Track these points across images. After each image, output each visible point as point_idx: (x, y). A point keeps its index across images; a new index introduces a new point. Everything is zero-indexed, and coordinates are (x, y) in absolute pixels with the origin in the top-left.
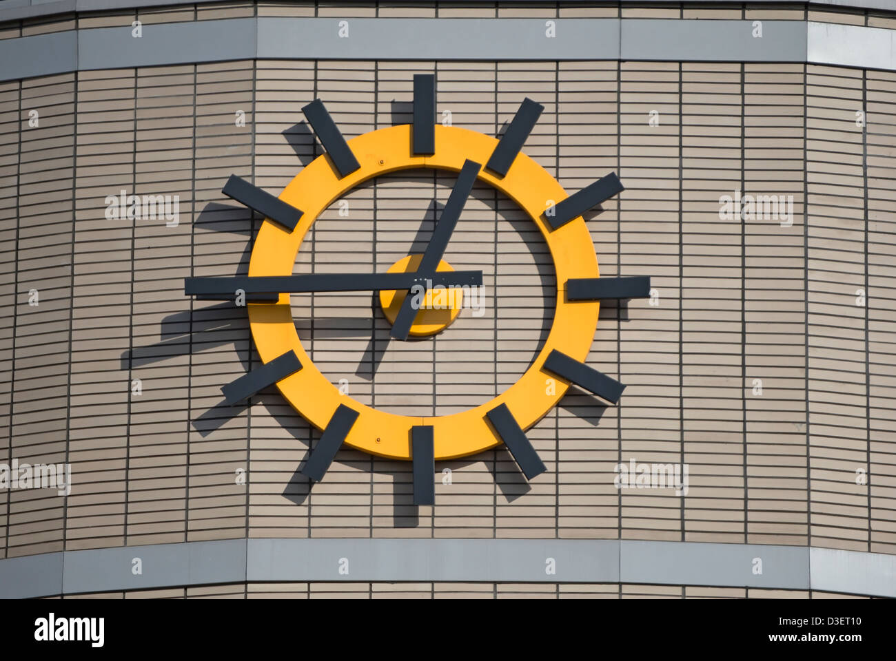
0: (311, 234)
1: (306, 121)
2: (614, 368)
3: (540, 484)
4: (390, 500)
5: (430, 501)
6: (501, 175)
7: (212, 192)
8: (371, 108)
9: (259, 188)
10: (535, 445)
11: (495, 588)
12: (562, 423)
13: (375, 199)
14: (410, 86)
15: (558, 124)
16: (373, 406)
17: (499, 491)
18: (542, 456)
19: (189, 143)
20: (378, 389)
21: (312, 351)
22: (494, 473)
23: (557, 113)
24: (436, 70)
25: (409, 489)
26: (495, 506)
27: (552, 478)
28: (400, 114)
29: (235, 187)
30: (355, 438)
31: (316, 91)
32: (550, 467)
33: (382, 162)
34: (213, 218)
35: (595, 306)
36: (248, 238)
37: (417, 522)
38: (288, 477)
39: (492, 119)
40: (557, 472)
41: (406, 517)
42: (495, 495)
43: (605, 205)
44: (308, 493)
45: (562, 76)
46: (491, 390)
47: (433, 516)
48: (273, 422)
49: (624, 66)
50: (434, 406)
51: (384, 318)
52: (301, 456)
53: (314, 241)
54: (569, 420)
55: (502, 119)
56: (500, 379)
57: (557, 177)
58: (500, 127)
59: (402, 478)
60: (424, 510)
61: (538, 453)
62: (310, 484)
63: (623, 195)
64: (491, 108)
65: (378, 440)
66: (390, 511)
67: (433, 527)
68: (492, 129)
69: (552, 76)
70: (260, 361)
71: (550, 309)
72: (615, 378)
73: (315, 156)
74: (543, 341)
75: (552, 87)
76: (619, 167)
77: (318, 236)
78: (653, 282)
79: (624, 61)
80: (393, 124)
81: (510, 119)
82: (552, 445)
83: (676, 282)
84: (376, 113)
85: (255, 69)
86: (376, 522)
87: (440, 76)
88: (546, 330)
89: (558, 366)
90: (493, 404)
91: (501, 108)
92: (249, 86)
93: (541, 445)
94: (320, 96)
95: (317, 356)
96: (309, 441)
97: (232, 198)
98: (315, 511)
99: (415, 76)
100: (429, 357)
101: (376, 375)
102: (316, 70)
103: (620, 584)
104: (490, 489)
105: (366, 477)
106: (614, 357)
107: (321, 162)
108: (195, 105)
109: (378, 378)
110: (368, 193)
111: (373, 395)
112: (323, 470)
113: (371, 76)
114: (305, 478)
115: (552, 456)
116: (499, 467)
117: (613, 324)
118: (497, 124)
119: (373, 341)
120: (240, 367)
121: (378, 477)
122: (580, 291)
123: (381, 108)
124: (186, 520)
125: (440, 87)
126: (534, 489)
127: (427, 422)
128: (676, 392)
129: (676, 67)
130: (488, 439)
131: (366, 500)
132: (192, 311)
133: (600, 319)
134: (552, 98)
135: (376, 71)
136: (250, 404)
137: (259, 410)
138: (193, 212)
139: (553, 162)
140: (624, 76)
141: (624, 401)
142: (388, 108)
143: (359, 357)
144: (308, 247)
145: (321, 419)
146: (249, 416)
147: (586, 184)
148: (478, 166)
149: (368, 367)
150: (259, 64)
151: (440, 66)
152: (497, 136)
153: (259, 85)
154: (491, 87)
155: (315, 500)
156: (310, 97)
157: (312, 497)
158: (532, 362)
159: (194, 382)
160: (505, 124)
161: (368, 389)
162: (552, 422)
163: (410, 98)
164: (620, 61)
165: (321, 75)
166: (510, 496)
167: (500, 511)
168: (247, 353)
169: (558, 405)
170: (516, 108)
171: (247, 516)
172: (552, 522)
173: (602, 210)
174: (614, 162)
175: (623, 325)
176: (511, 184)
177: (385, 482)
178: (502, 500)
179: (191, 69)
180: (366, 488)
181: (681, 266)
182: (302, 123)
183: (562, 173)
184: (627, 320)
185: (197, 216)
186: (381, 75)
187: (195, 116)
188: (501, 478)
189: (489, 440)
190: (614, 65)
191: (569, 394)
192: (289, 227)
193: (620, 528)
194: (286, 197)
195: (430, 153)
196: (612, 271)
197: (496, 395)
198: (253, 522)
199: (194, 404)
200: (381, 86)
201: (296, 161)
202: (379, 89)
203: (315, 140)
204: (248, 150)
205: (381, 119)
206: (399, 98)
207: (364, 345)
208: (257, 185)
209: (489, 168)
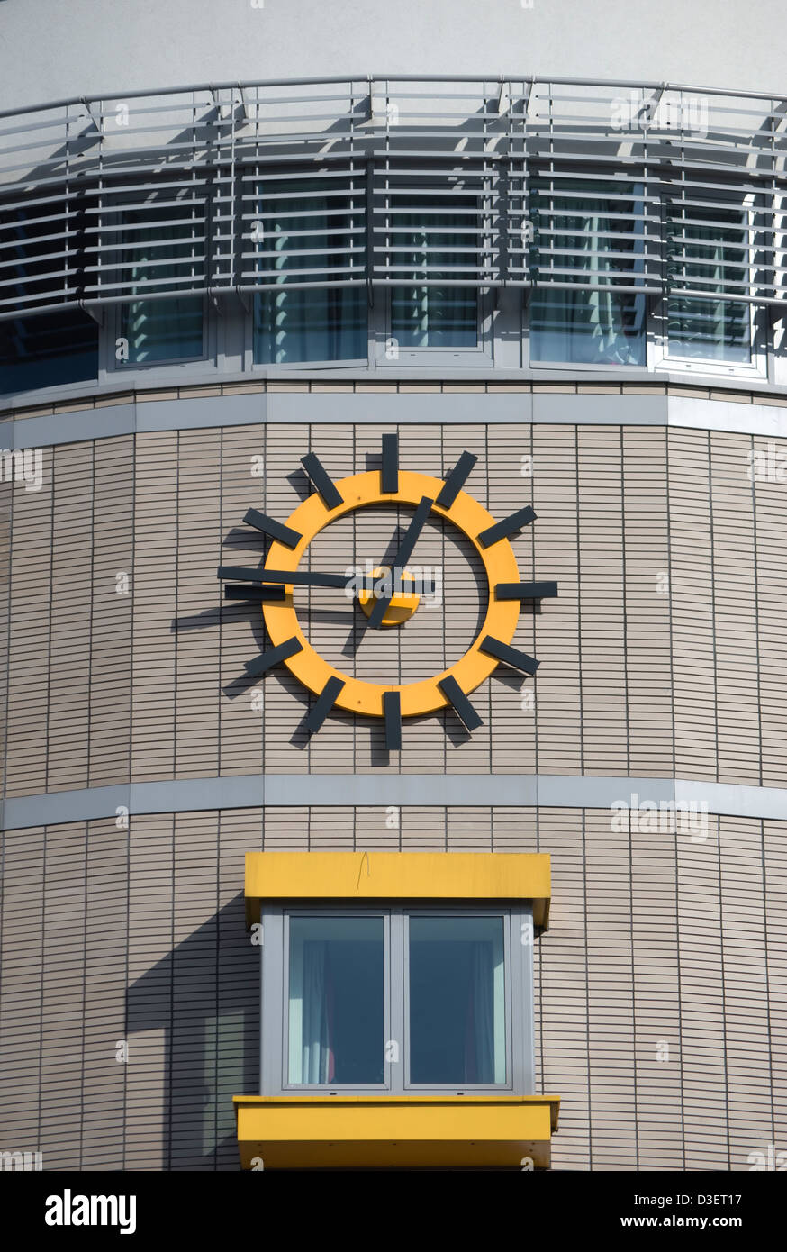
0: (308, 551)
1: (304, 468)
2: (531, 649)
3: (479, 734)
4: (369, 746)
5: (398, 748)
6: (447, 508)
7: (236, 520)
8: (351, 459)
9: (269, 518)
10: (475, 705)
11: (446, 810)
12: (494, 689)
13: (355, 525)
14: (380, 443)
15: (487, 470)
16: (355, 677)
17: (448, 739)
18: (480, 713)
19: (217, 485)
20: (358, 665)
21: (309, 637)
22: (444, 726)
23: (487, 462)
24: (398, 431)
25: (382, 738)
26: (445, 750)
27: (486, 730)
28: (372, 463)
29: (253, 516)
30: (342, 700)
31: (310, 446)
32: (486, 722)
33: (359, 498)
34: (237, 539)
35: (518, 603)
36: (262, 554)
37: (389, 763)
38: (294, 730)
39: (439, 466)
40: (490, 726)
41: (380, 758)
42: (445, 742)
43: (523, 529)
44: (308, 741)
45: (490, 435)
46: (441, 665)
47: (400, 758)
48: (282, 689)
49: (535, 428)
50: (400, 677)
51: (363, 612)
52: (303, 714)
53: (310, 556)
54: (499, 687)
55: (447, 467)
56: (448, 657)
57: (488, 509)
58: (445, 472)
59: (377, 730)
60: (393, 753)
61: (477, 711)
62: (310, 734)
63: (536, 522)
64: (439, 458)
65: (359, 702)
66: (369, 754)
67: (400, 766)
68: (439, 474)
69: (483, 435)
70: (271, 644)
71: (484, 606)
72: (532, 656)
73: (310, 494)
74: (479, 629)
75: (483, 443)
76: (533, 502)
77: (314, 553)
78: (560, 586)
79: (536, 424)
80: (367, 470)
81: (453, 466)
82: (486, 705)
83: (576, 586)
84: (354, 462)
85: (265, 430)
86: (358, 762)
87: (401, 435)
88: (481, 621)
89: (491, 647)
90: (443, 676)
91: (446, 459)
92: (261, 443)
93: (480, 707)
94: (313, 450)
95: (313, 641)
96: (308, 702)
97: (250, 525)
98: (313, 754)
99: (383, 435)
100: (395, 641)
101: (357, 655)
102: (310, 431)
103: (538, 807)
104: (441, 738)
105: (350, 729)
106: (531, 641)
107: (315, 499)
108: (222, 457)
109: (358, 657)
110: (349, 521)
111: (355, 669)
112: (319, 724)
113: (350, 435)
114: (303, 730)
115: (486, 714)
116: (448, 722)
117: (530, 617)
118: (443, 470)
119: (354, 629)
120: (257, 649)
121: (359, 729)
122: (506, 592)
123: (358, 458)
124: (219, 761)
125: (401, 443)
126: (474, 738)
127: (395, 689)
128: (577, 666)
129: (573, 428)
130: (440, 701)
131: (351, 746)
132: (221, 608)
133: (521, 613)
134: (483, 451)
135: (354, 431)
136: (264, 676)
137: (271, 680)
138: (221, 535)
139: (484, 498)
140: (536, 435)
141: (538, 673)
142: (363, 459)
143: (344, 641)
144: (306, 561)
145: (317, 687)
146: (264, 685)
147: (509, 514)
148: (430, 501)
149: (351, 648)
150: (269, 427)
151: (401, 428)
152: (443, 479)
153: (269, 442)
154: (438, 443)
155: (313, 746)
156: (306, 451)
157: (311, 744)
158: (471, 645)
159: (224, 660)
160: (449, 470)
161: (351, 665)
162: (485, 689)
163: (380, 451)
164: (532, 424)
165: (314, 435)
166: (457, 743)
167: (449, 754)
168: (262, 639)
169: (491, 676)
170: (457, 459)
171: (264, 758)
172: (487, 762)
173: (521, 533)
174: (529, 498)
175: (538, 617)
176: (455, 514)
177: (364, 733)
178: (450, 746)
179: (219, 431)
180: (351, 738)
181: (579, 574)
182: (301, 470)
183: (491, 506)
184: (541, 614)
185: (224, 538)
186: (358, 435)
187: (221, 465)
188: (450, 730)
189: (441, 702)
190: (528, 427)
191: (498, 668)
192: (292, 546)
193: (537, 766)
194: (290, 524)
195: (396, 491)
196: (529, 577)
197: (445, 669)
198: (268, 762)
199: (224, 676)
200: (358, 443)
201: (296, 497)
202: (357, 444)
203: (310, 482)
204: (261, 490)
205: (358, 466)
206: (371, 451)
207: (348, 633)
208: (268, 515)
209: (438, 503)
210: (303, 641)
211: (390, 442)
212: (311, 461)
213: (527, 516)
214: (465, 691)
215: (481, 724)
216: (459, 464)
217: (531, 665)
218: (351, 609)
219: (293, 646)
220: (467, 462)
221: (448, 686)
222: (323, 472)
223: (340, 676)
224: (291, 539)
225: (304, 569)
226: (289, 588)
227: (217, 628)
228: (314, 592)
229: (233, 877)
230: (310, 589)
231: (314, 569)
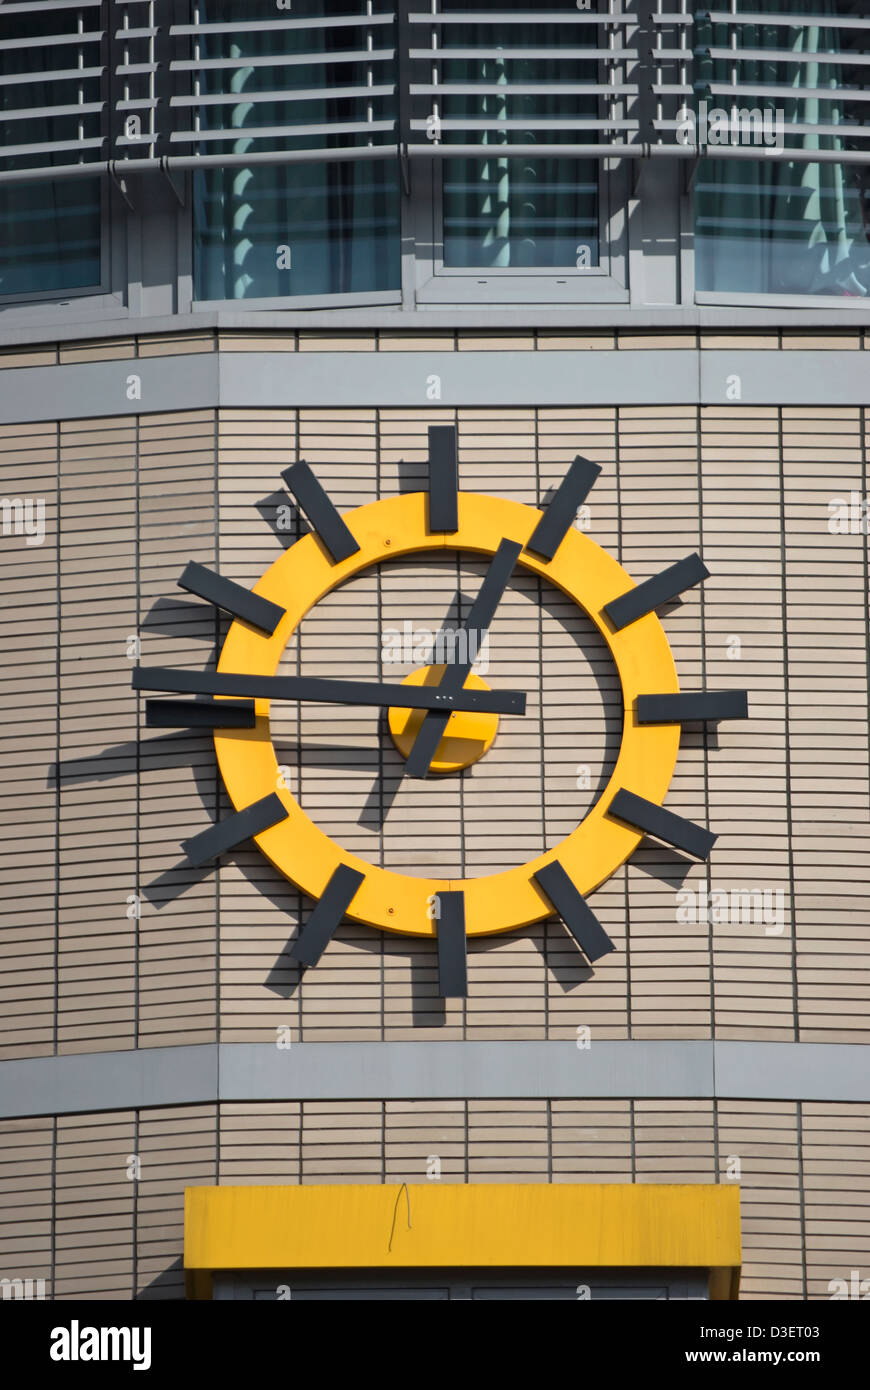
0: (295, 638)
1: (287, 489)
2: (700, 813)
3: (608, 967)
4: (408, 990)
5: (462, 992)
6: (547, 558)
7: (165, 584)
8: (372, 471)
9: (225, 578)
10: (599, 915)
11: (549, 1105)
12: (633, 886)
13: (380, 591)
14: (425, 442)
15: (619, 490)
16: (382, 865)
17: (552, 977)
18: (609, 930)
19: (131, 520)
20: (388, 843)
21: (300, 793)
22: (545, 953)
23: (618, 476)
24: (457, 420)
25: (433, 975)
26: (547, 997)
27: (621, 959)
28: (411, 479)
29: (196, 577)
30: (359, 908)
31: (298, 449)
32: (620, 945)
33: (388, 543)
34: (165, 618)
35: (676, 730)
36: (212, 644)
37: (444, 1020)
38: (272, 962)
39: (532, 483)
40: (628, 952)
41: (429, 1013)
42: (546, 982)
43: (685, 596)
44: (298, 983)
45: (624, 426)
46: (538, 842)
47: (465, 1012)
48: (250, 888)
49: (705, 412)
50: (464, 865)
51: (395, 748)
52: (289, 932)
53: (299, 648)
54: (642, 882)
55: (545, 484)
56: (551, 828)
57: (621, 561)
58: (543, 495)
59: (423, 961)
60: (452, 1003)
61: (604, 926)
62: (301, 970)
63: (708, 583)
64: (531, 469)
65: (391, 911)
66: (408, 1005)
67: (465, 1026)
68: (532, 497)
69: (610, 427)
70: (231, 807)
71: (615, 735)
72: (702, 825)
73: (298, 534)
74: (606, 777)
75: (611, 441)
76: (701, 547)
77: (306, 641)
78: (751, 697)
79: (706, 406)
80: (402, 492)
81: (557, 484)
82: (621, 915)
83: (780, 698)
84: (378, 478)
85: (217, 421)
86: (389, 1020)
87: (463, 428)
88: (610, 763)
89: (628, 810)
90: (542, 861)
91: (544, 470)
92: (209, 443)
93: (608, 916)
94: (304, 456)
95: (307, 800)
96: (298, 912)
97: (191, 592)
98: (308, 1006)
99: (430, 428)
100: (455, 799)
101: (385, 825)
102: (298, 421)
103: (715, 1099)
104: (540, 974)
105: (375, 960)
106: (700, 798)
107: (308, 543)
108: (138, 470)
109: (388, 828)
110: (370, 583)
111: (382, 851)
112: (319, 951)
113: (371, 429)
114: (291, 962)
115: (621, 930)
116: (552, 945)
117: (699, 754)
118: (538, 491)
119: (380, 779)
120: (205, 816)
121: (390, 960)
122: (654, 710)
123: (385, 470)
124: (137, 1021)
125: (463, 442)
126: (599, 974)
127: (455, 887)
128: (783, 843)
129: (774, 413)
130: (536, 908)
131: (376, 991)
132: (139, 743)
133: (681, 747)
134: (611, 455)
135: (378, 421)
136: (218, 865)
137: (231, 872)
138: (138, 611)
139: (613, 540)
140: (706, 426)
141: (714, 856)
142: (395, 471)
143: (363, 801)
144: (292, 656)
145: (315, 884)
146: (218, 881)
147: (659, 569)
148: (516, 547)
149: (375, 815)
150: (223, 414)
151: (462, 414)
152: (540, 506)
153: (223, 442)
154: (530, 441)
155: (307, 991)
156: (291, 457)
157: (304, 987)
158: (592, 806)
159: (145, 836)
160: (550, 491)
161: (375, 843)
162: (619, 886)
163: (424, 457)
164: (700, 406)
165: (304, 428)
166: (567, 984)
167: (554, 1004)
168: (214, 797)
169: (628, 862)
170: (565, 469)
171: (218, 1014)
172: (622, 1018)
173: (681, 604)
174: (694, 539)
175: (712, 756)
176: (563, 569)
177: (400, 967)
178: (556, 989)
179: (132, 422)
180: (375, 976)
181: (786, 676)
182: (282, 492)
183: (627, 554)
184: (717, 748)
185: (143, 617)
186: (385, 428)
187: (138, 484)
188: (555, 959)
189: (538, 909)
190: (693, 411)
191: (641, 848)
192: (267, 630)
193: (713, 1025)
194: (263, 590)
195: (452, 529)
196: (696, 683)
197: (545, 850)
198: (225, 1021)
199: (145, 865)
200: (385, 442)
201: (275, 541)
202: (382, 445)
203: (298, 514)
204: (210, 528)
205: (385, 485)
206: (409, 457)
207: (369, 786)
208: (223, 573)
209: (531, 549)
210: (289, 802)
211: (444, 441)
212: (299, 476)
213: (691, 572)
214: (582, 888)
215: (611, 949)
216: (568, 478)
217: (701, 842)
218: (374, 743)
219: (271, 811)
220: (583, 474)
221: (551, 881)
222: (322, 495)
223: (355, 863)
224: (264, 618)
225: (290, 671)
226: (262, 706)
227: (132, 779)
228: (307, 713)
229: (162, 1233)
230: (299, 707)
231: (307, 671)
